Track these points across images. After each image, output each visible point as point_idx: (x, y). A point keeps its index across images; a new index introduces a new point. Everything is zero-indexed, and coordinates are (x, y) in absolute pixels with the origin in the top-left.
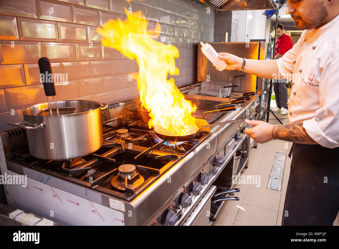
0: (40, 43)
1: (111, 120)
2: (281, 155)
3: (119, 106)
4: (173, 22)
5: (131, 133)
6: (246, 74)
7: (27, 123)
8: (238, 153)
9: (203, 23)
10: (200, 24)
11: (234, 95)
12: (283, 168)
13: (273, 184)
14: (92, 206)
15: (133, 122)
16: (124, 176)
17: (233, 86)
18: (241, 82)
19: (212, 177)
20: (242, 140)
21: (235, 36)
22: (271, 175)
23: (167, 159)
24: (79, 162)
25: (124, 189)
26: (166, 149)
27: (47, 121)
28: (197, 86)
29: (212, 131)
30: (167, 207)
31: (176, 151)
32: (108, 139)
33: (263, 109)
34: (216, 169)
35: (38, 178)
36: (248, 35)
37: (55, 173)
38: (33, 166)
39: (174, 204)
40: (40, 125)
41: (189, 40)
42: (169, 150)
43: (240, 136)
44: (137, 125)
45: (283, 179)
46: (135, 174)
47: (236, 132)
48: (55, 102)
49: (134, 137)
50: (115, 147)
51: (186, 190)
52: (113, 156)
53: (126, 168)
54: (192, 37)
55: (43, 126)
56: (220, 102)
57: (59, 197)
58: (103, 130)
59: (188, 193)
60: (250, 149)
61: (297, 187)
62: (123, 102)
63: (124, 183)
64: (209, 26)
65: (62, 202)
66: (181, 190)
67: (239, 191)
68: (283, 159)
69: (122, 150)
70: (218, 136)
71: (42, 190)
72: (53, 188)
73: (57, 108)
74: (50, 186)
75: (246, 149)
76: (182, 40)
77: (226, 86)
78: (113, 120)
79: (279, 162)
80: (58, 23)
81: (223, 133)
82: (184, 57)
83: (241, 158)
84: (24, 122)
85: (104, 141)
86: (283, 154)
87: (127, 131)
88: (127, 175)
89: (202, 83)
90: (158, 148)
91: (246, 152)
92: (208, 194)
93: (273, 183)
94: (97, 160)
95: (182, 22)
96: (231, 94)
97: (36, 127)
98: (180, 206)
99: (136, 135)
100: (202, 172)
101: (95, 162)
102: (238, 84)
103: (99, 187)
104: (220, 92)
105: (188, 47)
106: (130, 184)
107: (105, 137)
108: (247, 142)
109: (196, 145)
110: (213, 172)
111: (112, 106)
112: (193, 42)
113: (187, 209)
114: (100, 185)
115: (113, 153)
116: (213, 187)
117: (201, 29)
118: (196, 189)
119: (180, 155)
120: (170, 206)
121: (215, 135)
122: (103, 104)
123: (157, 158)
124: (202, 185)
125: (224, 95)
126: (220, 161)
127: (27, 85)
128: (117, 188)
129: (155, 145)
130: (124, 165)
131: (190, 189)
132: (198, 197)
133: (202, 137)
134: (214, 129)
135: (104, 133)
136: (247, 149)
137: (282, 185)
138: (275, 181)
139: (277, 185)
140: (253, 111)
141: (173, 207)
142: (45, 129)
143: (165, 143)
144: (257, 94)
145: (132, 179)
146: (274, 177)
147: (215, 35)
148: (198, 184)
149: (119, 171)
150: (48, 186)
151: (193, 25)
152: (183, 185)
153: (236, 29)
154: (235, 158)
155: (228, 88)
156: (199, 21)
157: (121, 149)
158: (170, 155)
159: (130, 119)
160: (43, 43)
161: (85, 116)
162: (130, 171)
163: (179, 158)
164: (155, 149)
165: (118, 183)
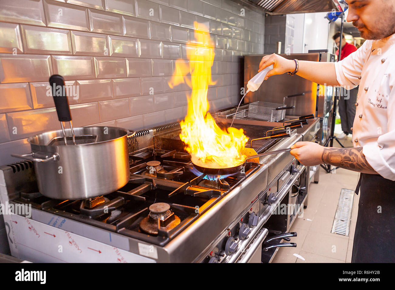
0: (49, 56)
1: (139, 150)
2: (348, 191)
3: (149, 134)
4: (214, 30)
5: (164, 166)
6: (304, 93)
7: (36, 154)
8: (295, 189)
9: (250, 31)
10: (246, 31)
11: (289, 119)
12: (351, 207)
13: (338, 228)
14: (118, 253)
15: (166, 152)
16: (156, 217)
17: (288, 108)
18: (297, 103)
19: (263, 217)
20: (299, 173)
21: (290, 46)
22: (336, 216)
23: (208, 196)
24: (101, 201)
25: (156, 233)
26: (206, 185)
27: (61, 153)
28: (243, 109)
29: (261, 163)
30: (208, 254)
31: (218, 187)
32: (136, 173)
33: (326, 135)
34: (267, 208)
35: (51, 221)
36: (306, 44)
37: (72, 215)
38: (43, 208)
39: (217, 250)
40: (52, 156)
41: (233, 52)
42: (210, 186)
43: (296, 168)
44: (171, 156)
45: (351, 221)
46: (170, 214)
47: (292, 164)
48: (70, 129)
49: (168, 170)
50: (144, 182)
51: (230, 234)
52: (142, 194)
53: (158, 207)
54: (238, 48)
55: (55, 158)
56: (272, 128)
57: (77, 244)
58: (130, 163)
59: (233, 237)
60: (310, 185)
61: (368, 230)
62: (153, 128)
63: (156, 226)
64: (257, 33)
65: (80, 250)
66: (224, 234)
67: (296, 236)
68: (351, 196)
69: (153, 186)
70: (269, 168)
71: (55, 236)
72: (68, 234)
73: (73, 135)
74: (65, 231)
75: (304, 185)
76: (225, 52)
77: (279, 108)
78: (142, 150)
79: (345, 201)
80: (71, 31)
81: (275, 164)
82: (228, 73)
83: (298, 195)
84: (32, 153)
85: (131, 175)
86: (351, 191)
87: (160, 163)
88: (159, 215)
89: (250, 105)
90: (197, 183)
91: (305, 188)
92: (258, 238)
93: (339, 226)
94: (123, 198)
95: (224, 29)
96: (286, 118)
97: (48, 158)
98: (224, 253)
99: (169, 168)
100: (250, 212)
101: (120, 201)
102: (293, 105)
103: (125, 230)
104: (272, 115)
105: (232, 61)
106: (163, 227)
107: (132, 171)
108: (306, 176)
109: (243, 179)
110: (264, 212)
111: (140, 133)
112: (238, 54)
113: (232, 256)
114: (126, 228)
115: (143, 189)
116: (264, 231)
117: (249, 39)
118: (244, 233)
119: (223, 191)
120: (212, 252)
121: (265, 167)
122: (130, 131)
123: (196, 194)
124: (250, 227)
125: (276, 119)
126: (272, 199)
127: (34, 108)
128: (147, 231)
129: (194, 179)
130: (156, 204)
131: (236, 233)
132: (246, 242)
133: (250, 170)
134: (264, 160)
135: (131, 166)
136: (306, 185)
137: (349, 229)
138: (341, 223)
139: (343, 229)
140: (313, 138)
141: (216, 254)
142: (58, 162)
143: (205, 178)
144: (317, 117)
145: (165, 220)
146: (340, 219)
147: (265, 45)
148: (246, 226)
149: (150, 211)
150: (63, 231)
151: (238, 33)
152: (227, 227)
153: (292, 37)
154: (291, 195)
155: (281, 110)
156: (246, 28)
157: (152, 184)
158: (211, 191)
159: (162, 149)
160: (53, 56)
161: (107, 146)
162: (163, 210)
163: (222, 194)
164: (193, 184)
165: (149, 225)
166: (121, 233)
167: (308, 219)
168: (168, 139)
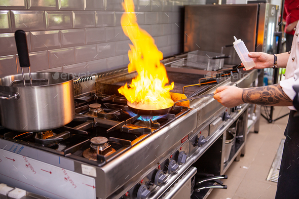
0: (8, 11)
1: (83, 94)
3: (91, 79)
8: (229, 135)
14: (65, 173)
15: (106, 96)
16: (96, 147)
17: (226, 57)
19: (192, 157)
20: (232, 120)
22: (273, 165)
24: (50, 135)
25: (96, 160)
26: (141, 124)
27: (21, 92)
28: (182, 58)
29: (191, 107)
30: (139, 182)
34: (198, 150)
35: (11, 148)
37: (28, 143)
38: (5, 137)
39: (147, 180)
40: (14, 95)
41: (173, 2)
42: (144, 125)
43: (229, 114)
44: (111, 99)
46: (107, 146)
48: (28, 74)
49: (107, 111)
50: (87, 121)
51: (160, 167)
52: (85, 129)
53: (98, 140)
57: (32, 166)
58: (75, 104)
59: (163, 171)
63: (96, 155)
65: (35, 171)
67: (227, 178)
69: (94, 124)
70: (198, 112)
71: (14, 160)
72: (26, 158)
73: (30, 79)
74: (23, 156)
76: (166, 2)
77: (216, 57)
78: (85, 94)
82: (168, 23)
83: (234, 142)
85: (76, 114)
87: (100, 105)
88: (99, 146)
89: (189, 54)
91: (242, 136)
92: (187, 175)
94: (69, 132)
96: (224, 67)
98: (153, 183)
100: (180, 151)
101: (67, 135)
103: (71, 155)
104: (209, 64)
105: (173, 11)
106: (102, 154)
107: (76, 111)
109: (172, 120)
110: (194, 152)
111: (84, 79)
113: (161, 187)
115: (85, 126)
116: (193, 169)
118: (172, 167)
119: (154, 129)
120: (142, 180)
123: (129, 131)
124: (179, 164)
125: (213, 68)
126: (202, 141)
129: (129, 119)
130: (96, 137)
131: (166, 168)
132: (174, 177)
134: (194, 105)
135: (76, 107)
138: (277, 172)
141: (146, 182)
142: (19, 100)
143: (140, 118)
145: (103, 150)
146: (277, 168)
148: (174, 162)
149: (91, 142)
155: (219, 59)
157: (93, 122)
158: (143, 128)
159: (103, 93)
160: (11, 11)
161: (57, 88)
162: (102, 142)
163: (153, 132)
164: (128, 123)
165: (90, 154)
166: (68, 157)
167: (244, 167)
168: (108, 85)
